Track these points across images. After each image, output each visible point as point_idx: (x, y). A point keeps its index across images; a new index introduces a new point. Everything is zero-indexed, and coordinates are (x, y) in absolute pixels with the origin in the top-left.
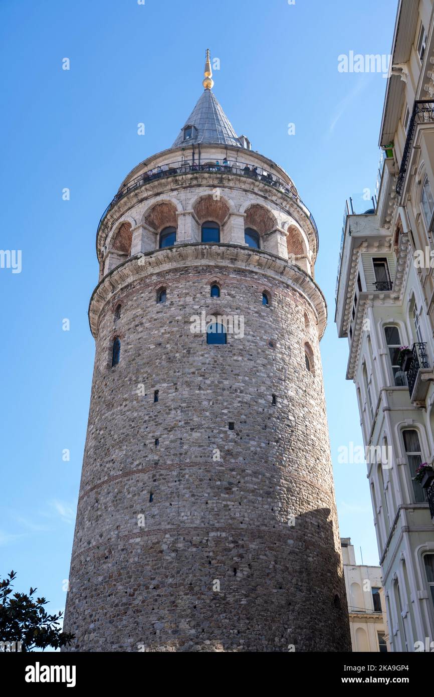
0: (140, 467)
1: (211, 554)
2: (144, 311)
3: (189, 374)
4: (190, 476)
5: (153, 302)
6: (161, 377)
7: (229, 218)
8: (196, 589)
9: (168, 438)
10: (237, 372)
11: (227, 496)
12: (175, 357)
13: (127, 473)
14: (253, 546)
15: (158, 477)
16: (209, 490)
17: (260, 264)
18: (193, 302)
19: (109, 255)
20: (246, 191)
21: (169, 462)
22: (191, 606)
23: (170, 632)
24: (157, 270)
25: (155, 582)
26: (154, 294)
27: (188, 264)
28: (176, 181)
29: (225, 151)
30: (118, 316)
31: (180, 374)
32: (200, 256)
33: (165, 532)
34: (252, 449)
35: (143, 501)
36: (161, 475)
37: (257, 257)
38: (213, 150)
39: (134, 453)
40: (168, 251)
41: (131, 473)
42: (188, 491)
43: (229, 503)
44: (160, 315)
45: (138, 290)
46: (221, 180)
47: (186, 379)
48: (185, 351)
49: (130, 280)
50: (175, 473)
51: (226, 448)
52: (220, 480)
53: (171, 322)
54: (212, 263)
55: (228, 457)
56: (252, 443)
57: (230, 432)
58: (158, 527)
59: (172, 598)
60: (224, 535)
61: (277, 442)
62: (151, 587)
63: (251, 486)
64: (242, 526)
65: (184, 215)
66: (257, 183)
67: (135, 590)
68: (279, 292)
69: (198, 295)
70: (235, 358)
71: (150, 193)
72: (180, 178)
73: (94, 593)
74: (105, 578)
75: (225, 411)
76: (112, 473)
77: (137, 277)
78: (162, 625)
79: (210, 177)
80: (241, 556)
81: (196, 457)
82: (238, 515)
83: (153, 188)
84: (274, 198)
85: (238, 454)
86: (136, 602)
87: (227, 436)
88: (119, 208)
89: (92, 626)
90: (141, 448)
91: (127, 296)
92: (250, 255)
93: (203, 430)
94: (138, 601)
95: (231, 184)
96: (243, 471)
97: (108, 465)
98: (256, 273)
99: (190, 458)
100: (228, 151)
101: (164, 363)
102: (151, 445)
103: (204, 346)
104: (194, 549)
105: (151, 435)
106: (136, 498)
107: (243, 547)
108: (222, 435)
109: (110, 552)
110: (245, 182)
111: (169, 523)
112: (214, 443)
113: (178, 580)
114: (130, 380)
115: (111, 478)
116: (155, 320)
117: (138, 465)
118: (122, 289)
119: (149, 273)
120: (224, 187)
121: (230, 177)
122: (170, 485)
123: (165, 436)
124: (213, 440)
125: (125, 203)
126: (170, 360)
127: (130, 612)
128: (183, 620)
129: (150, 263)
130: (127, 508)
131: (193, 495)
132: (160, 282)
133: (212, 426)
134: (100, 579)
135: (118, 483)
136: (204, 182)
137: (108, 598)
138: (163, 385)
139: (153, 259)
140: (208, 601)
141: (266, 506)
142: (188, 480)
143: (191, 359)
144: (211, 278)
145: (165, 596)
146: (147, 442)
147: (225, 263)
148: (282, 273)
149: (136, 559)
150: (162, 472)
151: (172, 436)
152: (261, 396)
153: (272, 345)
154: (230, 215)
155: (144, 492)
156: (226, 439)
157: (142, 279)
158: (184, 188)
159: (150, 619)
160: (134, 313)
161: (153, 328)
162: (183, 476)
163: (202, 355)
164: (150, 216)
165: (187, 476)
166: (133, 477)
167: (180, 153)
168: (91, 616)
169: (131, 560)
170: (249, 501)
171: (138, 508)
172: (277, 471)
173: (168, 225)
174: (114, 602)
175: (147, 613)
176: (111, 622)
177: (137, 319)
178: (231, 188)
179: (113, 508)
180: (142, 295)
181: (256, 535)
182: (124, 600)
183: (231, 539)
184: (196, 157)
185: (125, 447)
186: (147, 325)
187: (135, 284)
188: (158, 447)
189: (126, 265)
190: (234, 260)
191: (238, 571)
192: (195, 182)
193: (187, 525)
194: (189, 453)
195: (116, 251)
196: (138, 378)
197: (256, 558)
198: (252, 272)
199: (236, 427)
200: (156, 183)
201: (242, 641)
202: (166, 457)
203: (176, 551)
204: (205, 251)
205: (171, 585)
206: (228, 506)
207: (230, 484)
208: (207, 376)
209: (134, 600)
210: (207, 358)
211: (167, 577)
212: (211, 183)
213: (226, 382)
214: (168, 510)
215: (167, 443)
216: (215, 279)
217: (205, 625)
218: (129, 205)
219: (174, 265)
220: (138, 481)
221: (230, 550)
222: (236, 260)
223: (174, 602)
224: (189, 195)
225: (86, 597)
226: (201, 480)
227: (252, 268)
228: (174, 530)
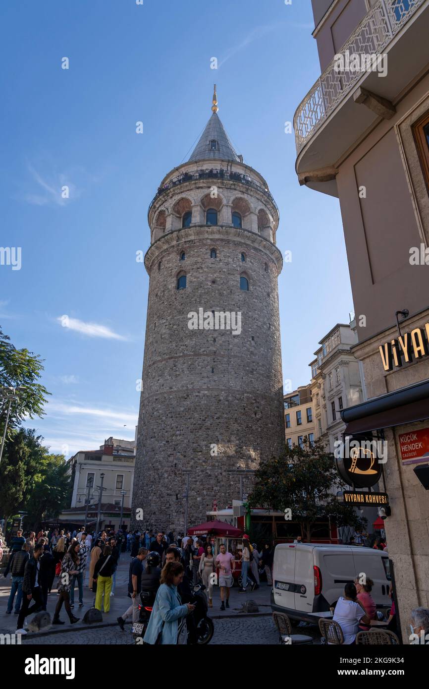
0: (205, 353)
1: (245, 405)
2: (203, 260)
3: (232, 305)
4: (234, 363)
5: (208, 256)
6: (216, 303)
7: (249, 214)
8: (239, 421)
9: (221, 339)
10: (254, 308)
11: (251, 376)
12: (223, 293)
13: (197, 354)
14: (263, 403)
15: (216, 360)
16: (243, 372)
17: (264, 247)
18: (232, 262)
19: (171, 215)
20: (258, 199)
21: (222, 353)
22: (237, 429)
23: (226, 441)
24: (211, 237)
25: (217, 415)
26: (209, 252)
27: (230, 238)
28: (222, 183)
29: (245, 169)
30: (182, 258)
31: (226, 304)
32: (237, 235)
33: (222, 390)
34: (262, 352)
35: (208, 372)
36: (218, 359)
37: (265, 243)
38: (239, 167)
39: (201, 344)
40: (220, 228)
41: (200, 355)
42: (233, 370)
43: (252, 379)
44: (213, 266)
45: (198, 246)
46: (247, 189)
47: (230, 307)
48: (229, 291)
49: (192, 238)
50: (225, 360)
51: (251, 350)
52: (248, 367)
53: (220, 271)
54: (243, 241)
55: (252, 355)
56: (262, 349)
57: (252, 342)
58: (217, 387)
59: (227, 425)
60: (251, 396)
61: (271, 350)
62: (215, 417)
63: (262, 372)
64: (258, 392)
65: (227, 206)
66: (264, 196)
67: (206, 418)
68: (271, 264)
69: (236, 259)
70: (254, 300)
71: (205, 185)
72: (226, 182)
73: (177, 415)
74: (186, 409)
75: (250, 330)
76: (186, 352)
77: (197, 237)
78: (222, 437)
79: (242, 186)
80: (258, 407)
81: (237, 352)
82: (256, 386)
83: (208, 182)
84: (269, 206)
85: (256, 354)
86: (206, 424)
87: (251, 343)
88: (181, 187)
89: (178, 433)
90: (205, 342)
91: (190, 247)
92: (262, 241)
93: (240, 338)
94: (208, 423)
95: (252, 193)
96: (258, 363)
97: (182, 347)
98: (262, 251)
99: (234, 353)
100: (247, 170)
101: (217, 295)
102: (211, 342)
103: (239, 290)
104: (237, 401)
105: (211, 336)
106: (204, 369)
107: (259, 403)
108: (249, 343)
109: (188, 396)
110: (259, 194)
111: (223, 386)
112: (245, 346)
113: (229, 416)
114: (196, 300)
115: (184, 356)
116: (211, 268)
117: (203, 351)
118: (185, 242)
119: (206, 237)
120: (248, 194)
121: (253, 189)
122: (223, 365)
123: (220, 338)
124: (245, 345)
125: (187, 186)
126: (221, 294)
127: (203, 428)
128: (233, 436)
129: (207, 232)
130: (198, 374)
131: (236, 373)
132: (213, 245)
133: (244, 337)
134: (182, 409)
135: (191, 359)
136: (238, 188)
137: (189, 420)
138: (217, 308)
139: (210, 230)
140: (244, 428)
141: (267, 383)
142: (233, 365)
143: (232, 296)
144: (241, 249)
145: (223, 423)
146: (209, 339)
147: (249, 242)
148: (272, 254)
149: (206, 402)
150: (218, 358)
151: (223, 339)
152: (265, 323)
153: (269, 295)
154: (251, 213)
155: (208, 367)
156: (250, 345)
157: (200, 240)
158: (227, 188)
159: (216, 434)
160: (196, 260)
161: (209, 273)
162: (230, 362)
163: (238, 296)
164: (203, 199)
165: (232, 362)
166: (201, 357)
167: (220, 162)
168: (177, 427)
169: (202, 402)
170: (261, 380)
171: (205, 375)
172: (271, 365)
173: (212, 207)
174: (193, 422)
175: (213, 430)
176: (191, 432)
177: (198, 264)
178: (251, 196)
179: (188, 372)
180: (201, 250)
181: (264, 397)
182: (199, 422)
183: (254, 398)
184: (229, 168)
185: (194, 339)
186: (205, 269)
187: (196, 241)
188: (216, 344)
189: (192, 228)
190: (253, 242)
191: (257, 414)
192: (233, 187)
193: (233, 388)
194: (233, 350)
195: (176, 214)
196: (201, 301)
197: (264, 409)
198: (261, 251)
199: (255, 339)
200: (210, 180)
201: (259, 448)
202: (220, 350)
203: (228, 401)
204: (241, 233)
205: (226, 418)
206: (251, 381)
207: (253, 369)
208: (241, 308)
209: (205, 423)
210: (241, 297)
211: (223, 414)
212: (242, 190)
213: (250, 313)
214: (223, 379)
215: (221, 342)
216: (244, 251)
217: (243, 439)
218: (189, 188)
219: (222, 237)
220: (204, 360)
221: (253, 404)
222: (254, 242)
223: (228, 427)
224: (230, 194)
225: (172, 417)
226: (239, 366)
227: (260, 248)
228: (227, 390)
